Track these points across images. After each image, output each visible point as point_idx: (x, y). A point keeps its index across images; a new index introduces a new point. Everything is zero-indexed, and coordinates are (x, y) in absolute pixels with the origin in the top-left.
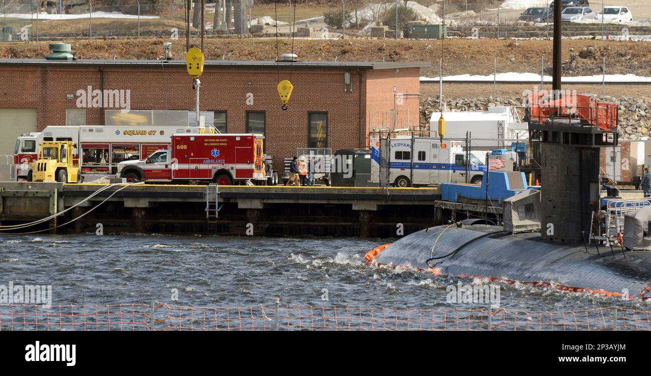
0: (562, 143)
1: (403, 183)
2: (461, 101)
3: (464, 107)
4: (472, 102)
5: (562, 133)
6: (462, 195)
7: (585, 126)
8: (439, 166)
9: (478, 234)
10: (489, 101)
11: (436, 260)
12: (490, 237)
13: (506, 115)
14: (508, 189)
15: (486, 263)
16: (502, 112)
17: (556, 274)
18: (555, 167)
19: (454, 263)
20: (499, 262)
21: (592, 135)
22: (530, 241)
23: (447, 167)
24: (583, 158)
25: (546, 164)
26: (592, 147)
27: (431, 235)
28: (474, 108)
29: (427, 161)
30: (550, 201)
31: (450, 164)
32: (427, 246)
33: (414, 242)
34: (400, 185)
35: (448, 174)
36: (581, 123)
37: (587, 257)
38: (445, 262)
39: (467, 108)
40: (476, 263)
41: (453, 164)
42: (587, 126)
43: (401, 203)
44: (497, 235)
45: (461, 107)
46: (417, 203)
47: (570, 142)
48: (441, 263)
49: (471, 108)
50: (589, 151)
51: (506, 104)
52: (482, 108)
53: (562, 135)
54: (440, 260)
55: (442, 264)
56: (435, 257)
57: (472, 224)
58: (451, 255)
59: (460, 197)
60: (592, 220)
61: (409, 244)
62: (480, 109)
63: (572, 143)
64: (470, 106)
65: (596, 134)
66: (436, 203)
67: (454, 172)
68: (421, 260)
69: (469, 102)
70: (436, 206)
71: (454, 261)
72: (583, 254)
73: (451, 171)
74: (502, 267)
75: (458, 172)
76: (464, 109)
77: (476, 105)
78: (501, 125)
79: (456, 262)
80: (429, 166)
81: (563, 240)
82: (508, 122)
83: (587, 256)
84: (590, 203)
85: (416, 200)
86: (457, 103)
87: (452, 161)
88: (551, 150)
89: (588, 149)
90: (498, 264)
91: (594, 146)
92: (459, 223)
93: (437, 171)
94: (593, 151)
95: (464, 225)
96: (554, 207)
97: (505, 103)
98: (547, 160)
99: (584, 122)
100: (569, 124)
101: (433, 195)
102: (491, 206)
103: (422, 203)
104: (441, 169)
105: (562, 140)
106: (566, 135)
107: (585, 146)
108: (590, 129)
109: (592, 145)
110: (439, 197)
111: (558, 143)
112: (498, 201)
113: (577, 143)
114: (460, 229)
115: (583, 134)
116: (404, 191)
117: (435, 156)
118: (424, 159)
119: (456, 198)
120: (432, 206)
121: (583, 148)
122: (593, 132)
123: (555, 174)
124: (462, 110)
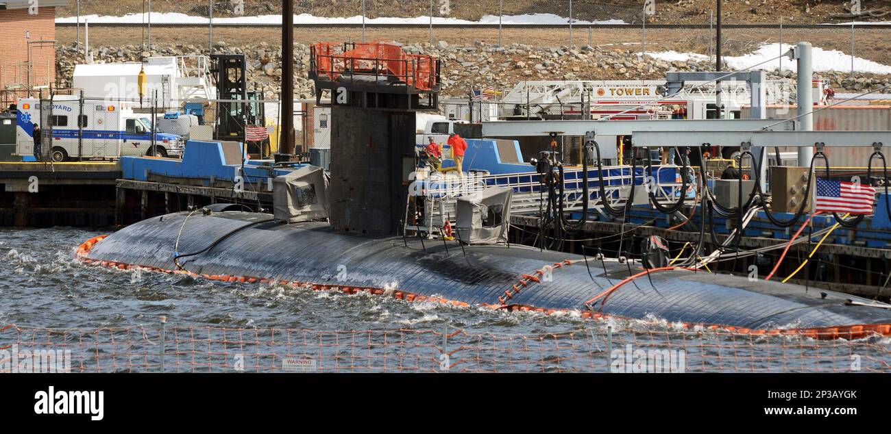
0: (365, 106)
1: (58, 156)
2: (105, 50)
3: (110, 58)
4: (119, 50)
5: (365, 93)
6: (153, 171)
7: (395, 85)
8: (105, 135)
9: (238, 224)
10: (142, 50)
11: (185, 258)
12: (257, 228)
13: (172, 68)
14: (224, 163)
15: (261, 261)
16: (166, 64)
17: (369, 275)
18: (353, 137)
19: (213, 261)
20: (279, 259)
21: (408, 95)
22: (316, 233)
23: (116, 135)
24: (394, 126)
25: (338, 133)
26: (408, 111)
27: (170, 226)
28: (123, 59)
29: (89, 127)
30: (346, 180)
31: (119, 132)
32: (168, 239)
33: (147, 234)
34: (55, 158)
35: (117, 144)
36: (388, 81)
37: (409, 254)
38: (199, 259)
39: (114, 59)
40: (246, 261)
41: (122, 132)
42: (398, 85)
43: (69, 182)
44: (266, 225)
45: (106, 58)
46: (89, 182)
47: (377, 105)
48: (193, 261)
49: (120, 59)
50: (401, 117)
51: (164, 53)
52: (133, 58)
53: (365, 96)
54: (191, 258)
55: (195, 263)
56: (182, 254)
57: (223, 211)
58: (206, 251)
59: (150, 174)
60: (408, 206)
61: (140, 237)
62: (131, 60)
63: (379, 106)
64: (118, 56)
65: (412, 95)
66: (118, 182)
67: (125, 141)
68: (162, 257)
69: (116, 51)
70: (119, 185)
71: (211, 258)
72: (401, 249)
73: (121, 141)
74: (286, 266)
75: (129, 141)
76: (110, 60)
77: (126, 55)
78: (166, 80)
79: (216, 260)
80: (93, 135)
81: (364, 231)
82: (175, 77)
83: (408, 252)
84: (403, 183)
85: (88, 179)
86: (100, 52)
87: (122, 127)
88: (346, 115)
89: (399, 113)
90: (279, 263)
91: (410, 110)
92: (205, 209)
93: (102, 141)
94: (407, 117)
95: (214, 211)
96: (351, 189)
97: (162, 52)
98: (340, 129)
99: (393, 79)
100: (375, 82)
101: (111, 172)
102: (201, 186)
103: (97, 183)
104: (96, 137)
105: (366, 103)
106: (371, 96)
107: (394, 110)
108: (405, 88)
109: (408, 108)
110: (119, 174)
111: (361, 106)
112: (209, 179)
113: (385, 106)
114: (208, 217)
115: (393, 94)
116: (72, 167)
117: (100, 122)
118: (85, 125)
119: (146, 175)
120: (113, 187)
121: (393, 113)
122: (410, 92)
123: (352, 147)
124: (107, 62)
